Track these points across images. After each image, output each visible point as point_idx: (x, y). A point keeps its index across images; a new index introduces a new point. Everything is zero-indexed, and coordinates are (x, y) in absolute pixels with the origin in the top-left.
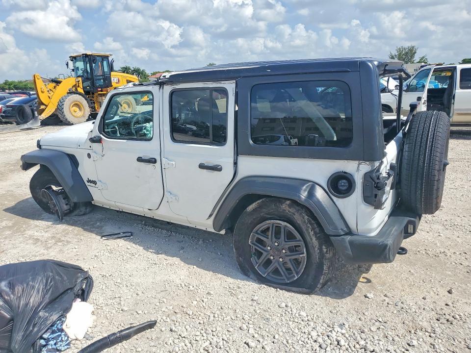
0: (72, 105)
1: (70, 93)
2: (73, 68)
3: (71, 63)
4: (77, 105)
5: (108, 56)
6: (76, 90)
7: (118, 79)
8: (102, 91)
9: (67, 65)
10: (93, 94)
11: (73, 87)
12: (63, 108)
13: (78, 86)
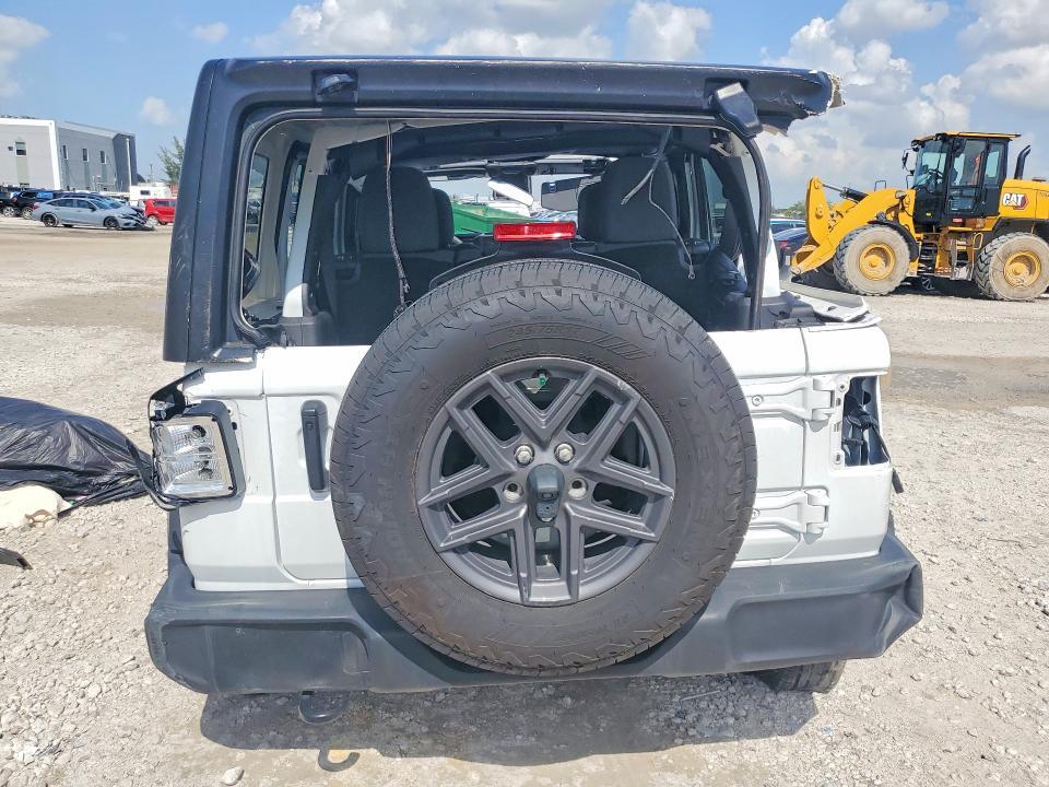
0: (866, 251)
1: (878, 222)
2: (913, 168)
3: (913, 156)
4: (881, 252)
5: (1008, 140)
6: (896, 217)
7: (1024, 198)
8: (963, 225)
9: (905, 160)
10: (938, 230)
11: (889, 211)
12: (843, 255)
13: (903, 209)
